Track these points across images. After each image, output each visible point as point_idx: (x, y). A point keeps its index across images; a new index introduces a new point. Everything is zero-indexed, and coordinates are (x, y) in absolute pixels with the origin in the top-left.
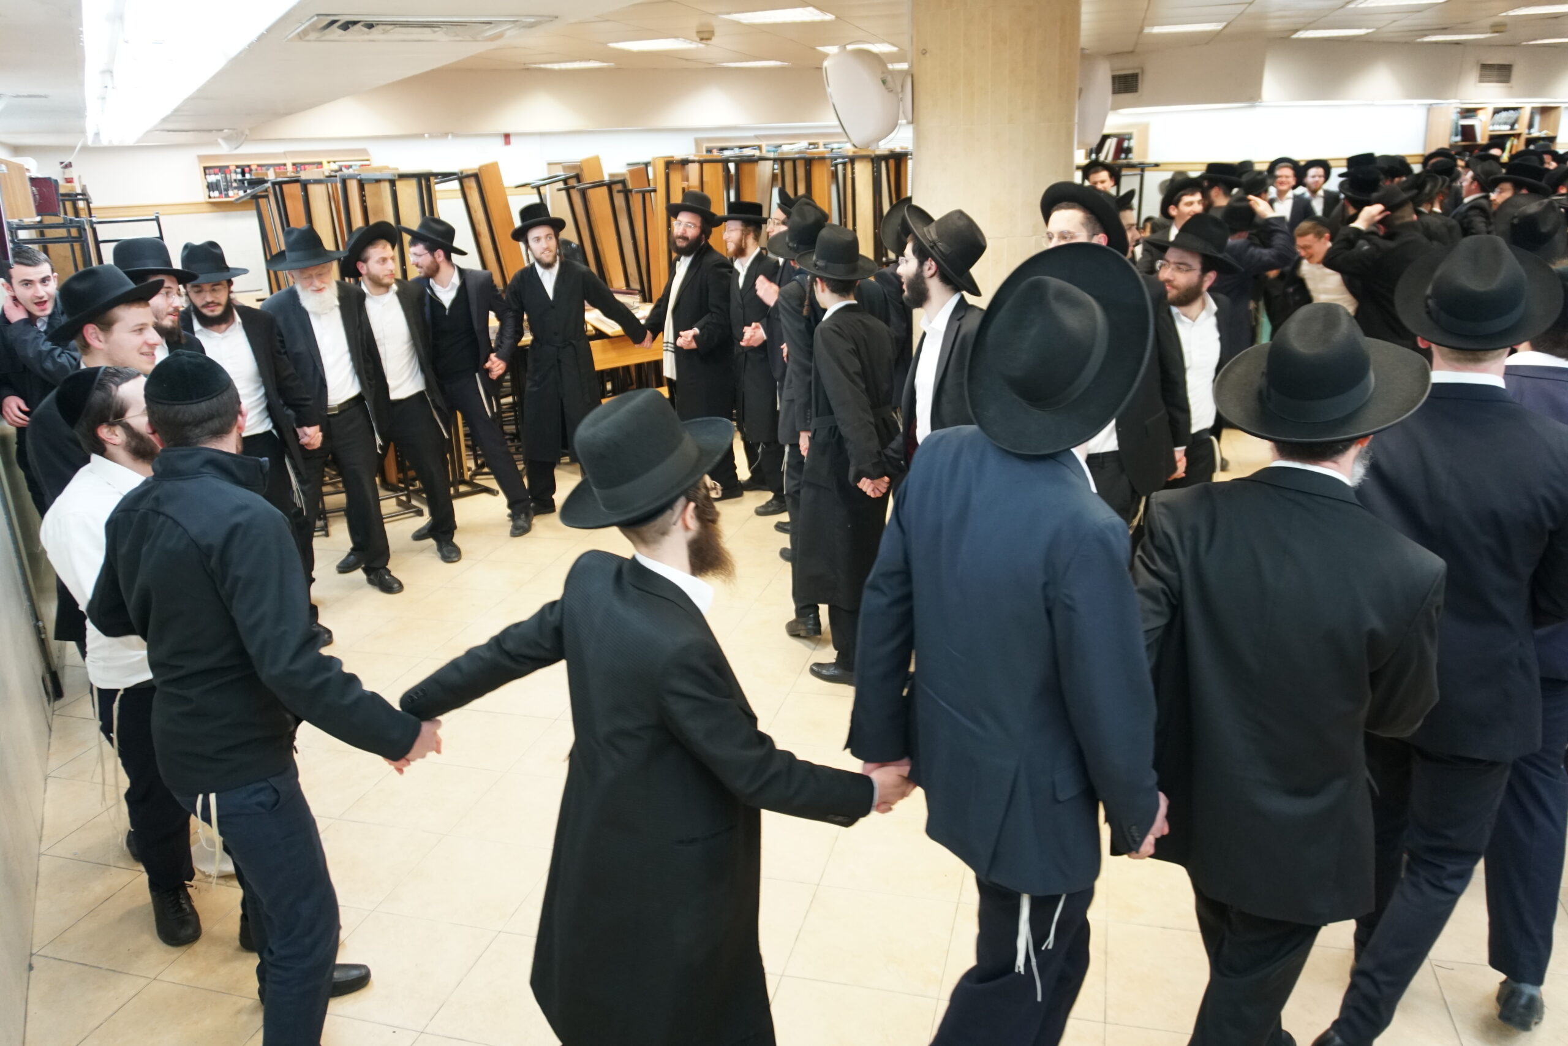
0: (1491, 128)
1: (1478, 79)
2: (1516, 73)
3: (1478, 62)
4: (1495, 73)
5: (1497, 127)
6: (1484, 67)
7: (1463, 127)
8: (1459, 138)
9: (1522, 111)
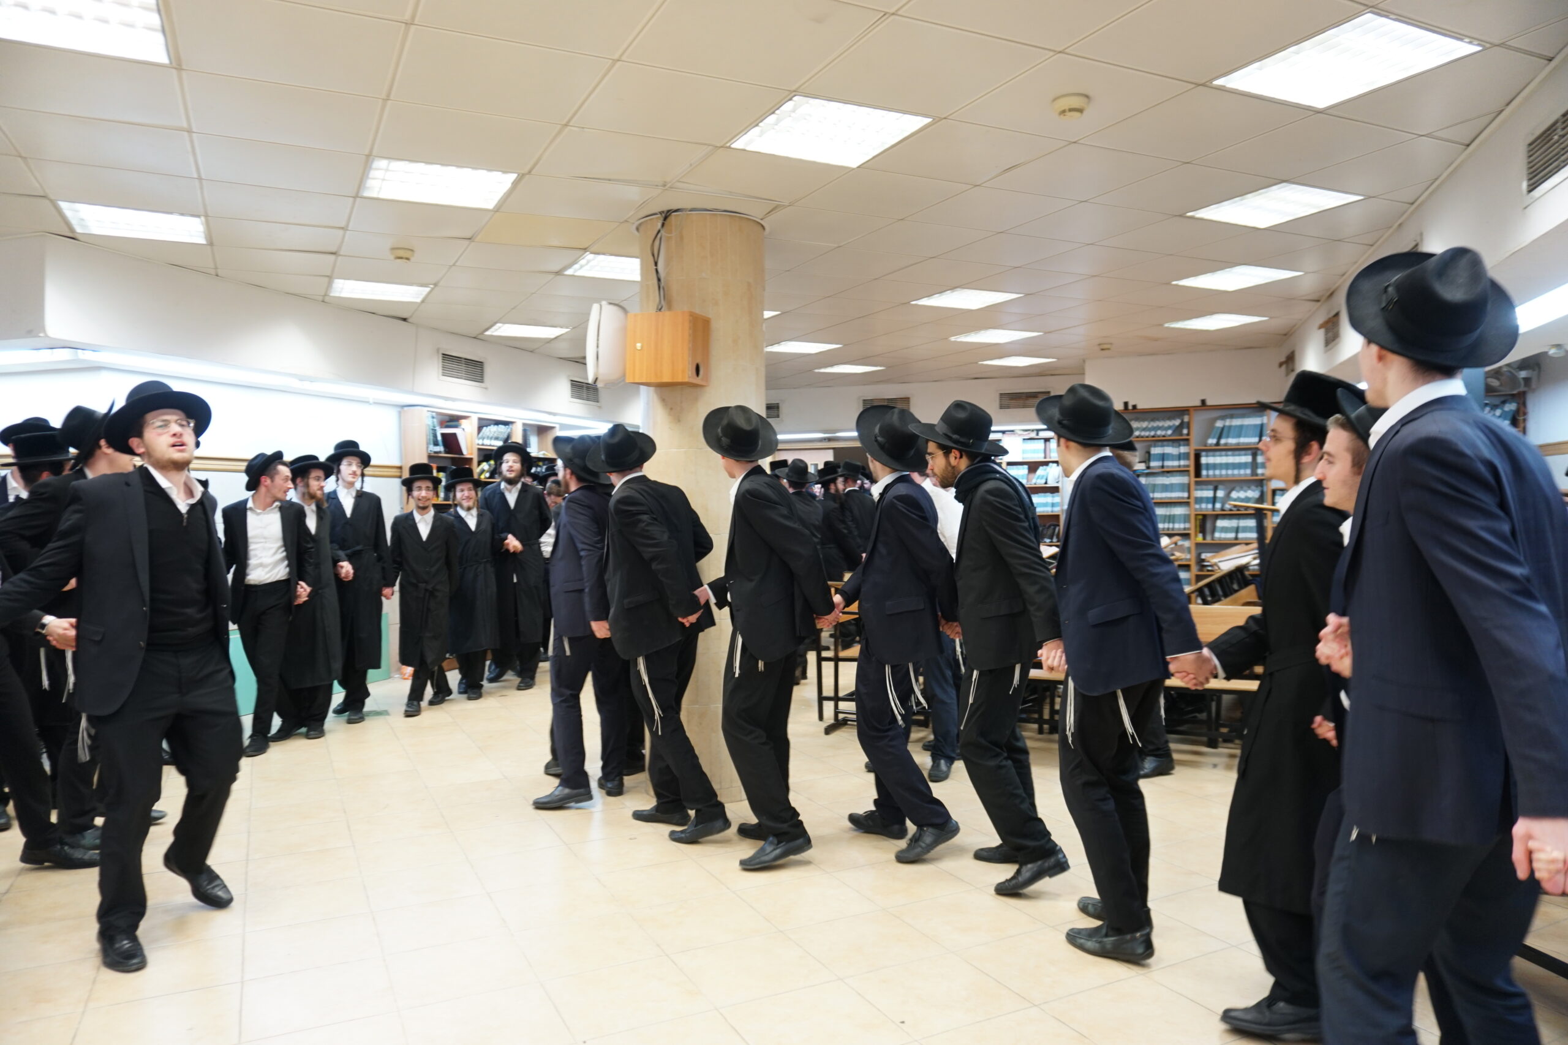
0: (480, 442)
1: (441, 371)
2: (488, 370)
3: (438, 350)
4: (463, 367)
5: (487, 442)
6: (446, 357)
7: (443, 435)
8: (440, 448)
9: (514, 427)
